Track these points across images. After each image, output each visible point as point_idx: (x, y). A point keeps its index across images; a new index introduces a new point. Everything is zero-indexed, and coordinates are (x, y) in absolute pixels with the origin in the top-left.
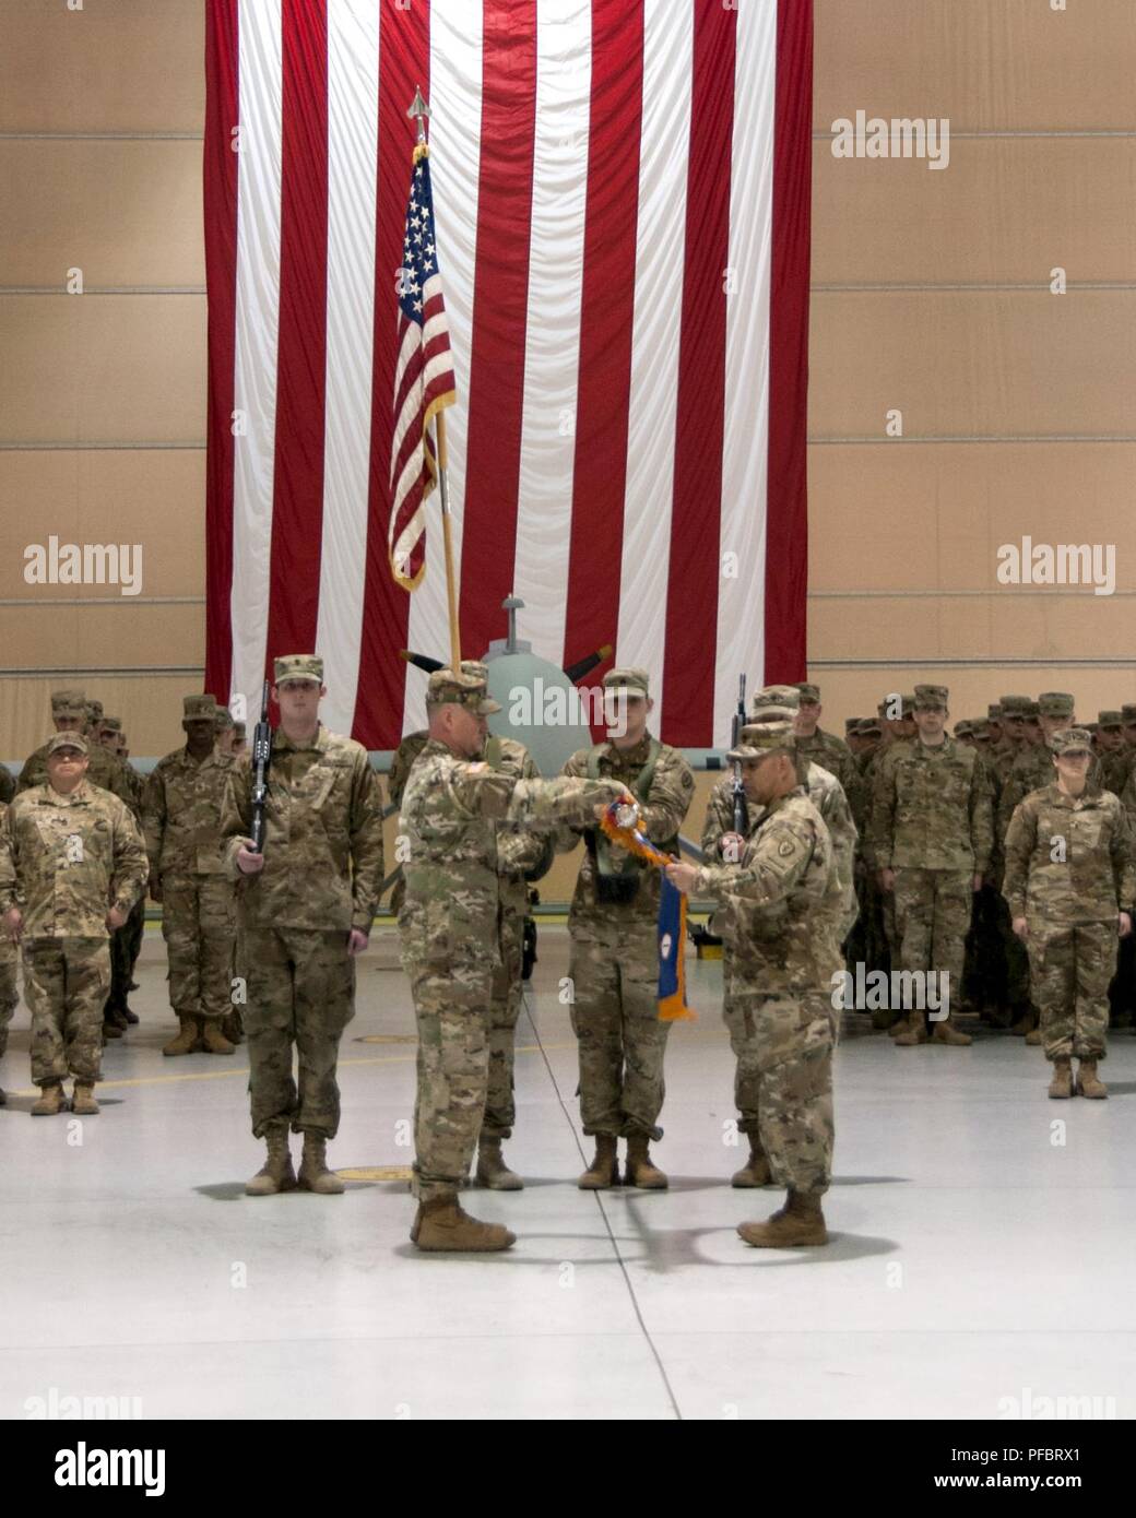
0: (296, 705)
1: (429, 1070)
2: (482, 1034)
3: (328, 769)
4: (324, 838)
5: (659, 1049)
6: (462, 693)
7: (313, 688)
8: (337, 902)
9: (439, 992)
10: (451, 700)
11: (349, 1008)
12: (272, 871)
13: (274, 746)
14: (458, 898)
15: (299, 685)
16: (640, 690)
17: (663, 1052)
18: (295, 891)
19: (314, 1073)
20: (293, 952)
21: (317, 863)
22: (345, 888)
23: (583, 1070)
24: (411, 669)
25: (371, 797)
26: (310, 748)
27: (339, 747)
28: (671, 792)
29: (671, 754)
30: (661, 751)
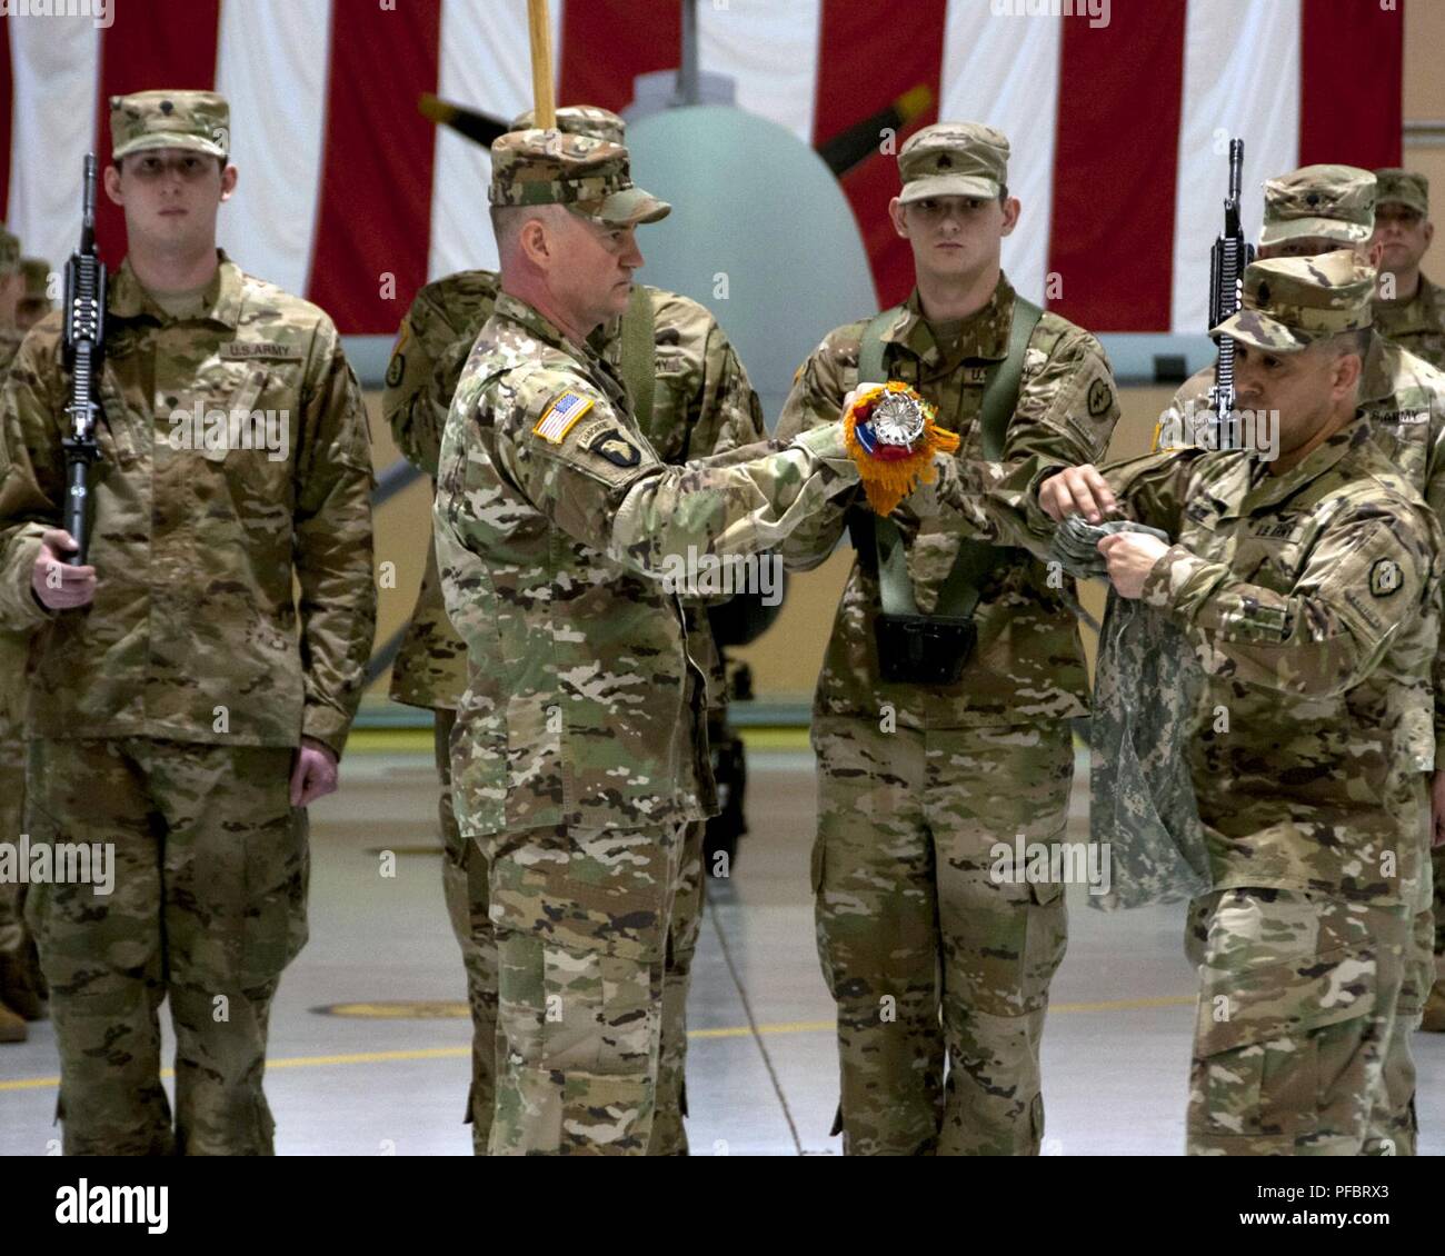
0: (164, 213)
1: (516, 1059)
2: (643, 979)
3: (242, 367)
4: (235, 528)
5: (1025, 1023)
6: (563, 179)
7: (205, 171)
8: (266, 680)
9: (541, 880)
10: (540, 197)
11: (294, 926)
12: (112, 605)
13: (112, 311)
14: (577, 684)
15: (172, 164)
16: (986, 182)
17: (1035, 1036)
18: (167, 651)
19: (213, 1074)
20: (162, 793)
21: (216, 587)
22: (285, 648)
23: (848, 1070)
24: (450, 144)
25: (346, 435)
26: (202, 315)
27: (268, 314)
28: (1062, 431)
29: (1063, 336)
30: (1037, 329)
